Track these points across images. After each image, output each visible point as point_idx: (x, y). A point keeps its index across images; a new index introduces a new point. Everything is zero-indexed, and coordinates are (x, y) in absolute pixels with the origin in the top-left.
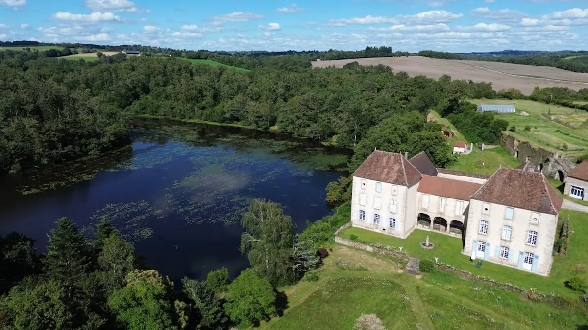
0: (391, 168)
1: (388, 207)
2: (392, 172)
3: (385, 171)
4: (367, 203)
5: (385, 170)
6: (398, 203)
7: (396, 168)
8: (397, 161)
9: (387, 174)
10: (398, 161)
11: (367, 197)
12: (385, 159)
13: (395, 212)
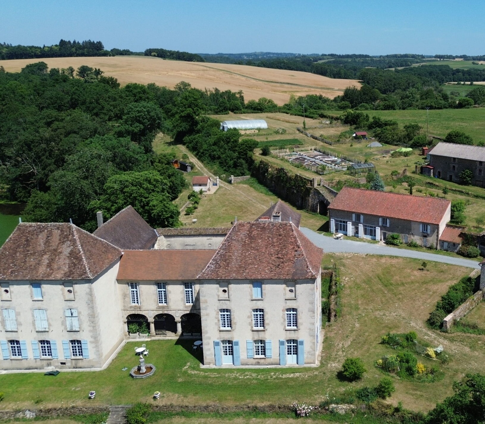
0: (56, 253)
1: (63, 323)
2: (59, 259)
3: (45, 259)
4: (19, 324)
5: (46, 257)
6: (79, 313)
7: (66, 249)
8: (65, 237)
9: (49, 265)
10: (67, 237)
11: (18, 314)
12: (41, 238)
13: (77, 329)
